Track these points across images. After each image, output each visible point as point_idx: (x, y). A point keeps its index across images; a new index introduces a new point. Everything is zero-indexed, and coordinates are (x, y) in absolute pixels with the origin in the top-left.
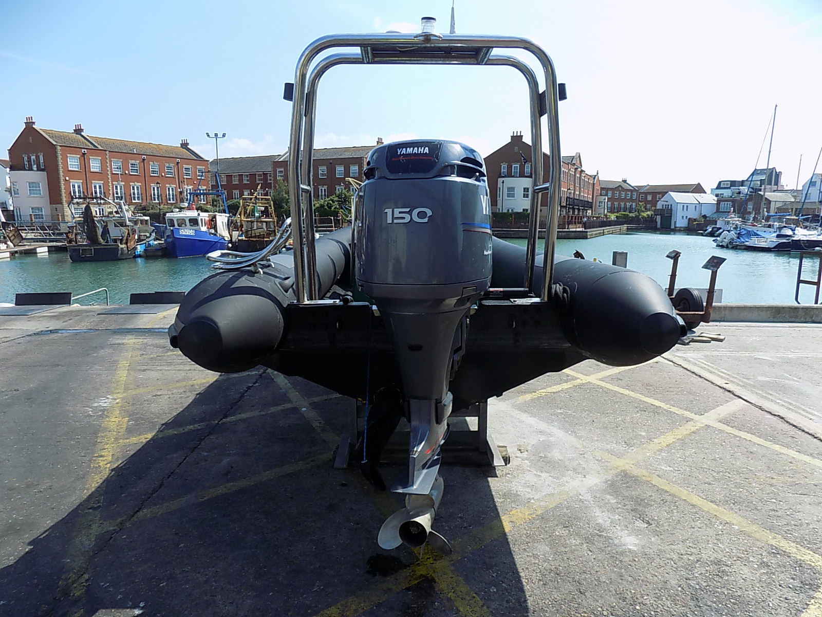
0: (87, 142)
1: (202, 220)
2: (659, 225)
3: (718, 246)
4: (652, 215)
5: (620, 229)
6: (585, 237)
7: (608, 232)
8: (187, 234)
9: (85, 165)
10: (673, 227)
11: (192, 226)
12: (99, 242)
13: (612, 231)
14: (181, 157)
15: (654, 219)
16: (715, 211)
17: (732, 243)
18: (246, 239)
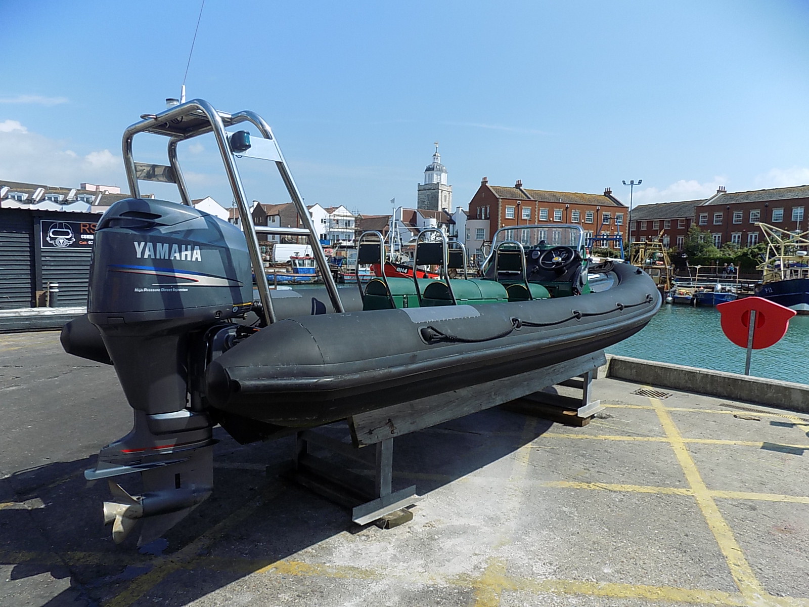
0: (523, 194)
9: (518, 213)
14: (601, 205)
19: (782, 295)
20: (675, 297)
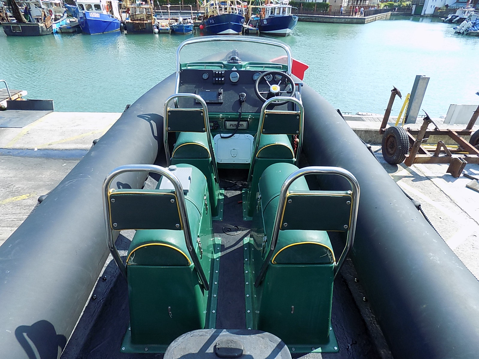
1: (103, 5)
2: (413, 13)
3: (456, 33)
4: (410, 4)
5: (387, 15)
6: (363, 23)
7: (378, 18)
8: (95, 16)
10: (422, 14)
11: (97, 10)
12: (23, 21)
13: (381, 17)
15: (411, 7)
16: (456, 1)
17: (468, 31)
18: (132, 22)
19: (219, 24)
20: (160, 29)
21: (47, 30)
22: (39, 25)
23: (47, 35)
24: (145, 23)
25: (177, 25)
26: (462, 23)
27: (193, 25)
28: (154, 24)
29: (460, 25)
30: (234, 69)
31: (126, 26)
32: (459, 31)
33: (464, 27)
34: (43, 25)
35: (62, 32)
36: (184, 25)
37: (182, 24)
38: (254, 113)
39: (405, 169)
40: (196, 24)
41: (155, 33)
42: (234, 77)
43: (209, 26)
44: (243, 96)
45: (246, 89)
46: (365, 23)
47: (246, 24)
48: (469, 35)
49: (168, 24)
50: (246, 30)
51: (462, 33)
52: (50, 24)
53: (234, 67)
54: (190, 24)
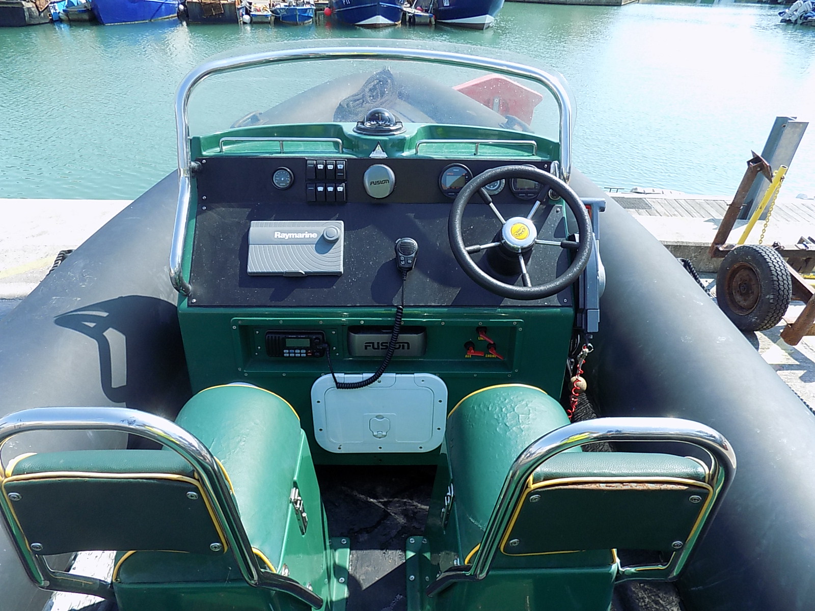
3: (783, 21)
6: (618, 4)
17: (805, 18)
19: (359, 6)
20: (252, 15)
21: (40, 15)
22: (23, 6)
23: (39, 24)
24: (223, 4)
25: (284, 7)
26: (794, 4)
27: (315, 8)
28: (239, 7)
29: (790, 7)
30: (379, 153)
31: (187, 9)
32: (788, 19)
33: (798, 11)
34: (31, 6)
35: (69, 18)
36: (298, 8)
37: (294, 6)
38: (446, 309)
39: (775, 342)
40: (320, 5)
41: (245, 23)
42: (378, 183)
43: (342, 9)
44: (406, 249)
45: (418, 222)
46: (623, 4)
47: (411, 6)
48: (807, 25)
49: (268, 7)
50: (410, 17)
51: (793, 22)
52: (46, 4)
53: (379, 148)
54: (308, 6)
